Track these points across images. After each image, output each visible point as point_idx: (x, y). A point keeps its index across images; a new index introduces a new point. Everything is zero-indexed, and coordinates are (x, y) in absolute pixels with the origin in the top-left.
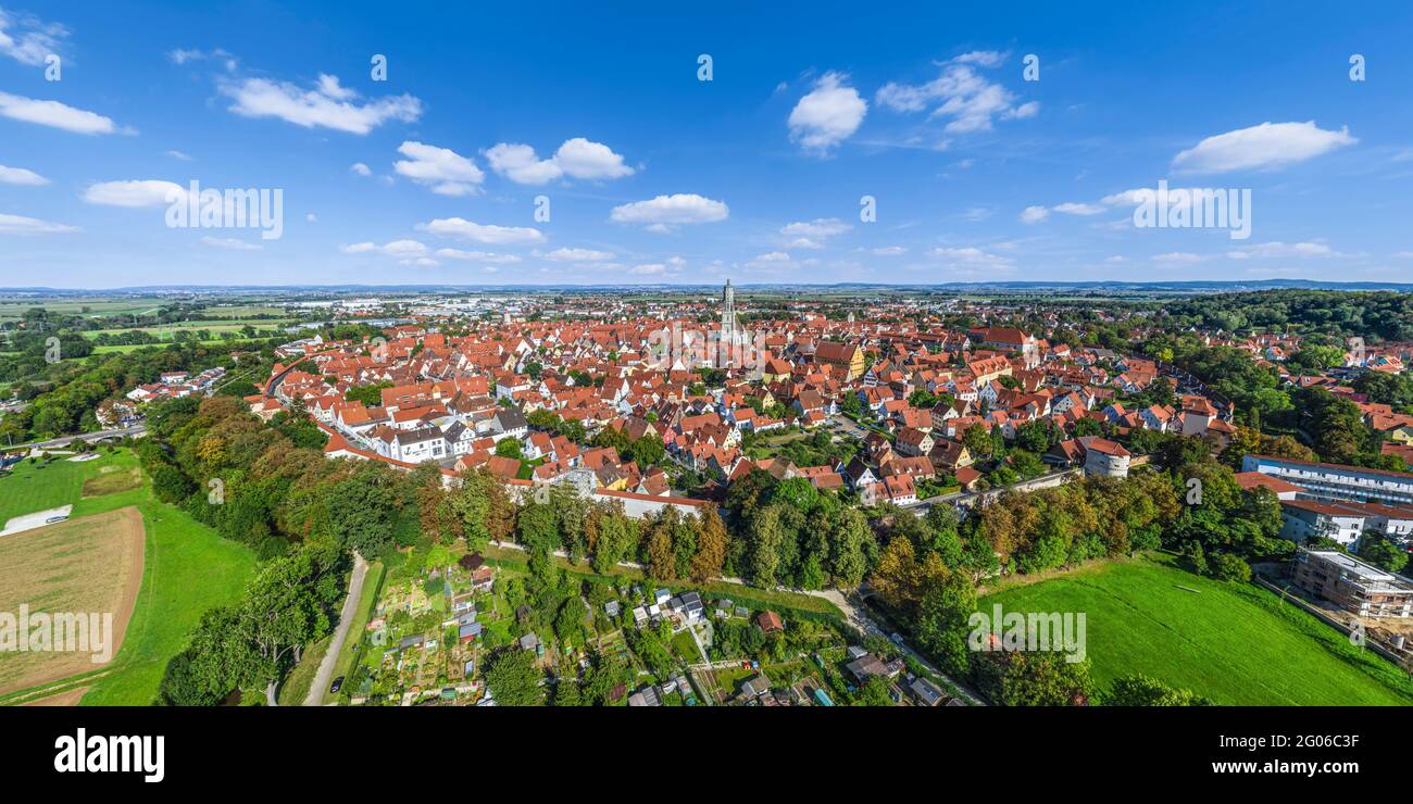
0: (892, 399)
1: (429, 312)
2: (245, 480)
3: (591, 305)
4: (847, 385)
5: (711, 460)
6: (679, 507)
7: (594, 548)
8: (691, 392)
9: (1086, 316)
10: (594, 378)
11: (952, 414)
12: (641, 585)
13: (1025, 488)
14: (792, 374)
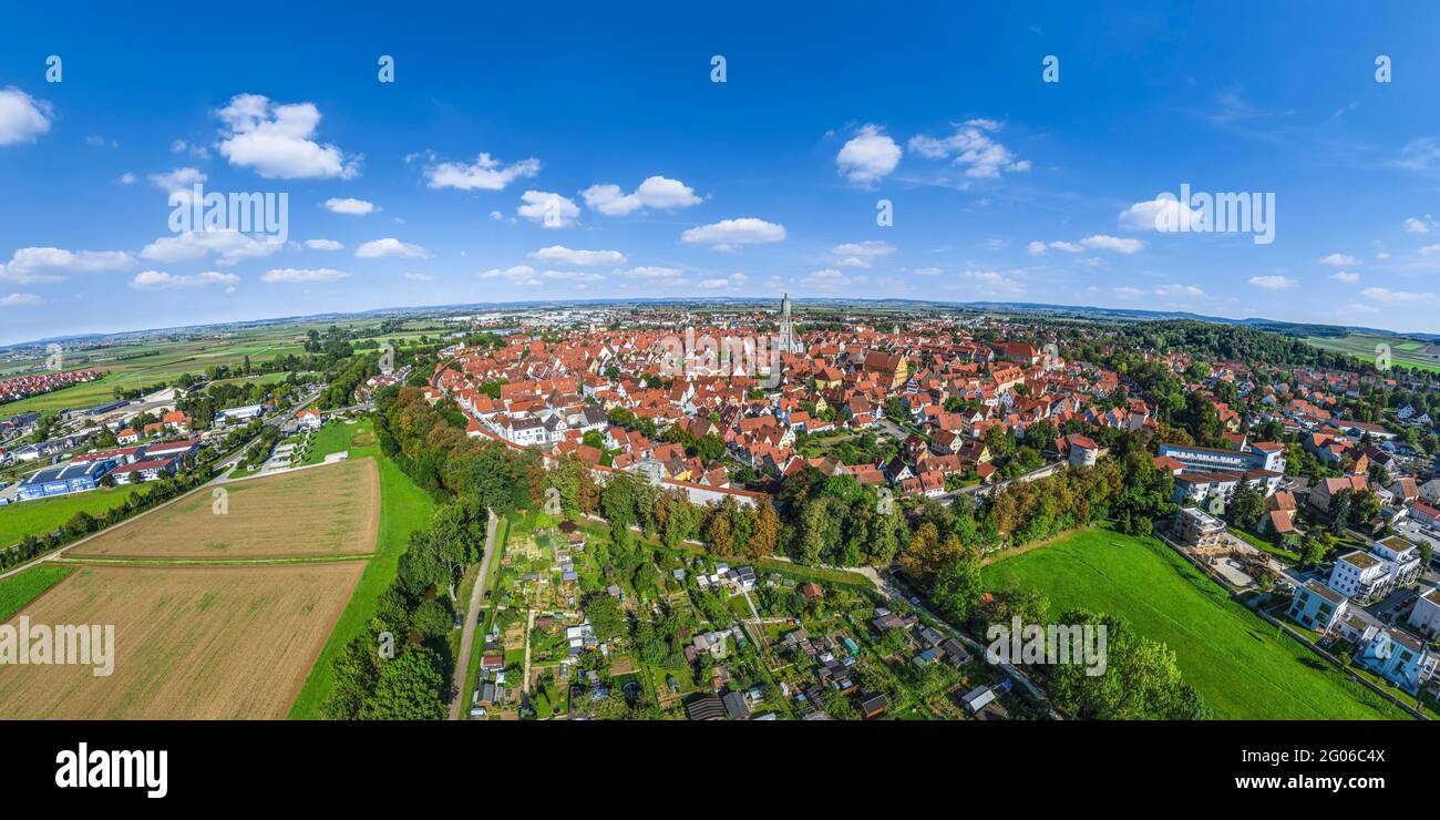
0: (930, 404)
1: (534, 323)
2: (424, 447)
3: (662, 316)
4: (891, 392)
5: (767, 458)
6: (738, 498)
7: (664, 527)
8: (750, 396)
9: (1075, 334)
10: (663, 381)
11: (978, 417)
12: (703, 558)
13: (1027, 479)
14: (843, 381)
